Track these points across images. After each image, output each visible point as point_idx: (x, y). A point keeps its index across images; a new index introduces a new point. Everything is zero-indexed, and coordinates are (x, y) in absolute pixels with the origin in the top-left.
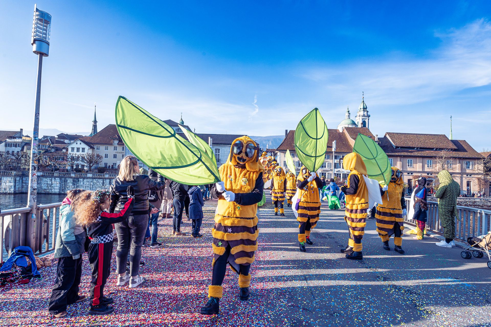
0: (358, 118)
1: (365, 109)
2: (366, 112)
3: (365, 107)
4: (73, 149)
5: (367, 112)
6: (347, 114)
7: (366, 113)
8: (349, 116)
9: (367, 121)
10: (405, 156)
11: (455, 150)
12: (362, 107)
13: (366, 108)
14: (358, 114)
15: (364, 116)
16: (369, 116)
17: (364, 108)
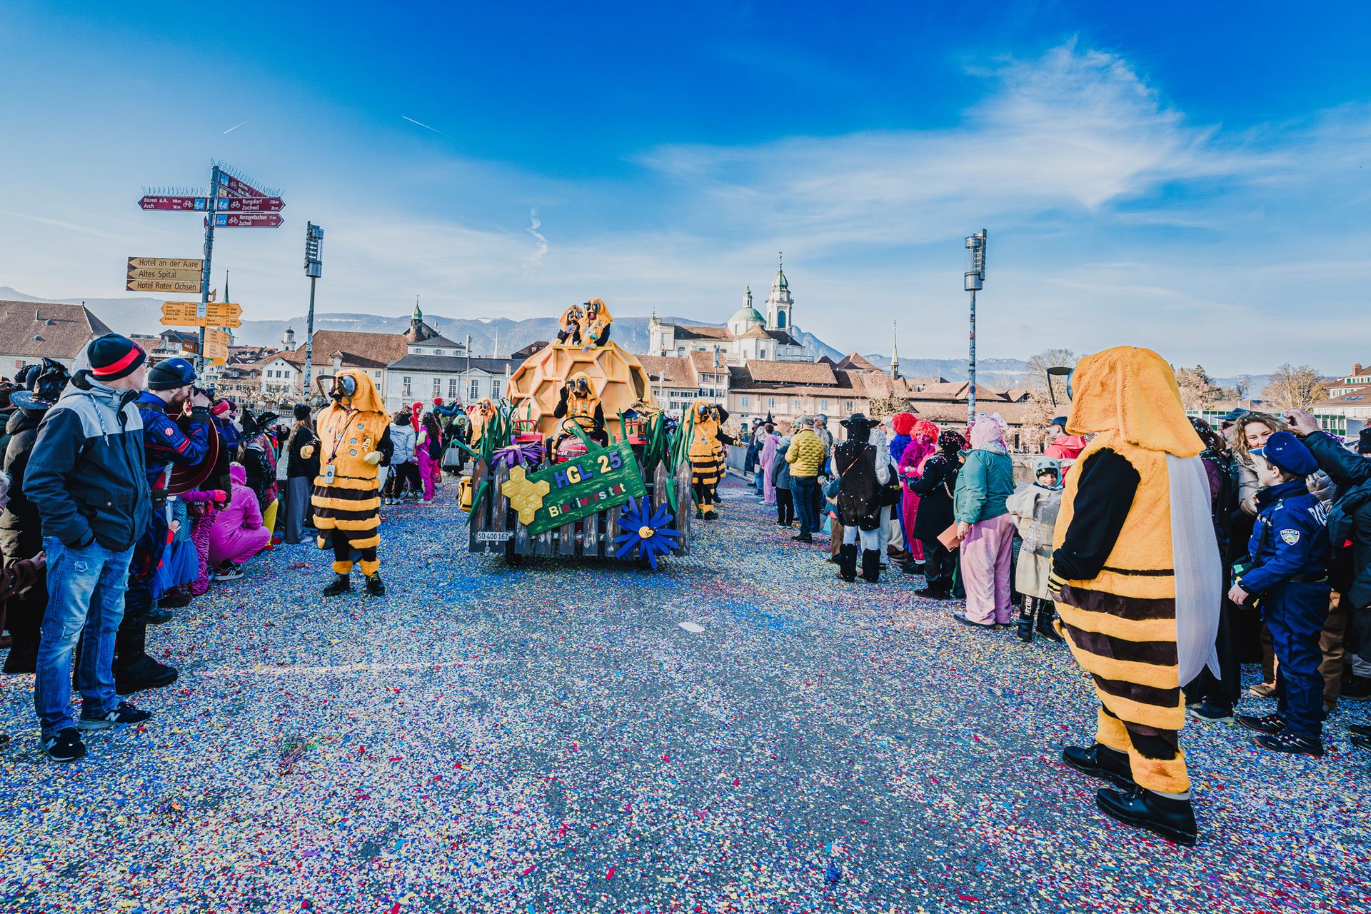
0: (769, 304)
1: (783, 287)
2: (785, 294)
3: (784, 283)
4: (270, 373)
5: (789, 292)
6: (746, 298)
7: (785, 296)
8: (750, 304)
9: (787, 312)
10: (763, 394)
11: (835, 386)
12: (778, 284)
13: (786, 287)
14: (771, 297)
15: (781, 301)
16: (791, 302)
17: (781, 286)
